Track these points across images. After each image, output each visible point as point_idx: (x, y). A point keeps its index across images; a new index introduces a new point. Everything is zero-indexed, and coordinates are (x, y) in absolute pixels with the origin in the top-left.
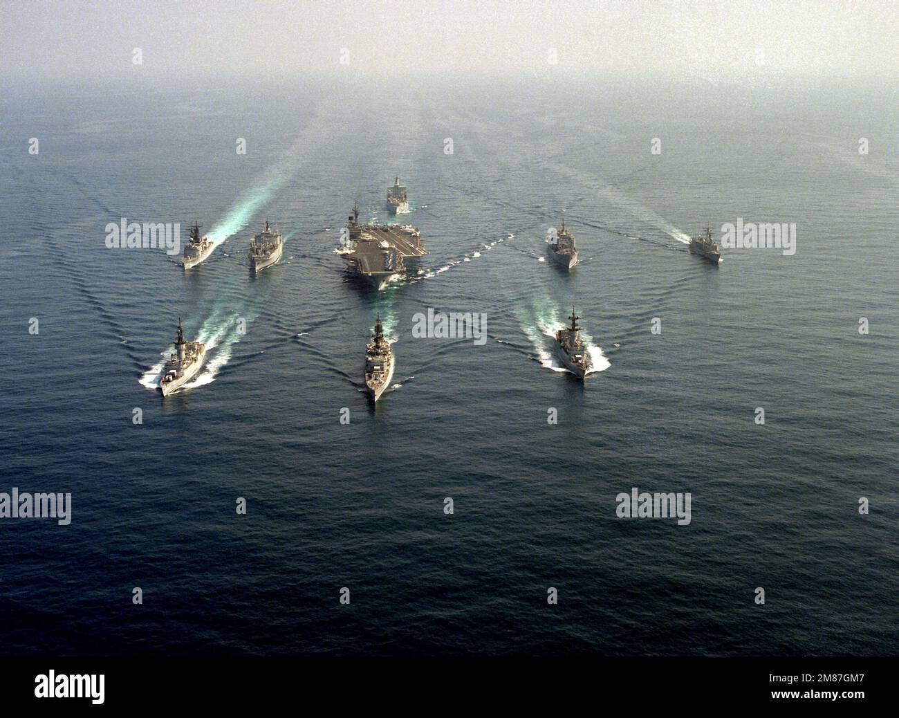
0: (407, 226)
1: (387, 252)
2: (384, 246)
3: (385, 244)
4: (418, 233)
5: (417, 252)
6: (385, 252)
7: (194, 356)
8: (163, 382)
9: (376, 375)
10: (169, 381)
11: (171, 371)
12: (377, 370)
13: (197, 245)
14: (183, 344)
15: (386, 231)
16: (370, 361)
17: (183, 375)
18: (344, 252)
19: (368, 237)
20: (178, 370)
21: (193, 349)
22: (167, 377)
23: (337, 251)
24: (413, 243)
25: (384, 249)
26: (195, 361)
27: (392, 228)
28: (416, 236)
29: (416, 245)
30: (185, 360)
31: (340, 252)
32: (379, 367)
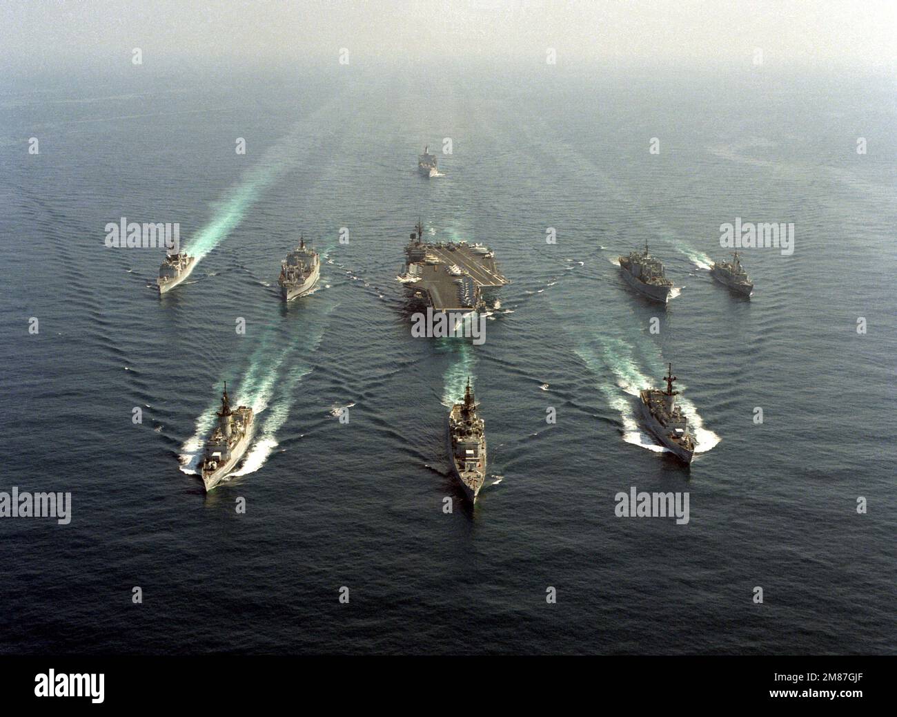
0: (477, 244)
1: (461, 281)
2: (455, 272)
3: (456, 270)
4: (492, 254)
5: (495, 281)
6: (457, 280)
7: (242, 429)
8: (205, 470)
9: (472, 466)
10: (212, 469)
11: (215, 454)
12: (470, 455)
13: (174, 263)
14: (229, 415)
15: (453, 250)
16: (459, 443)
17: (229, 459)
18: (407, 280)
19: (434, 259)
20: (224, 452)
21: (241, 419)
22: (210, 463)
23: (400, 279)
24: (488, 267)
25: (455, 276)
26: (244, 436)
27: (458, 246)
28: (489, 258)
29: (493, 270)
30: (231, 437)
31: (403, 281)
32: (471, 452)
